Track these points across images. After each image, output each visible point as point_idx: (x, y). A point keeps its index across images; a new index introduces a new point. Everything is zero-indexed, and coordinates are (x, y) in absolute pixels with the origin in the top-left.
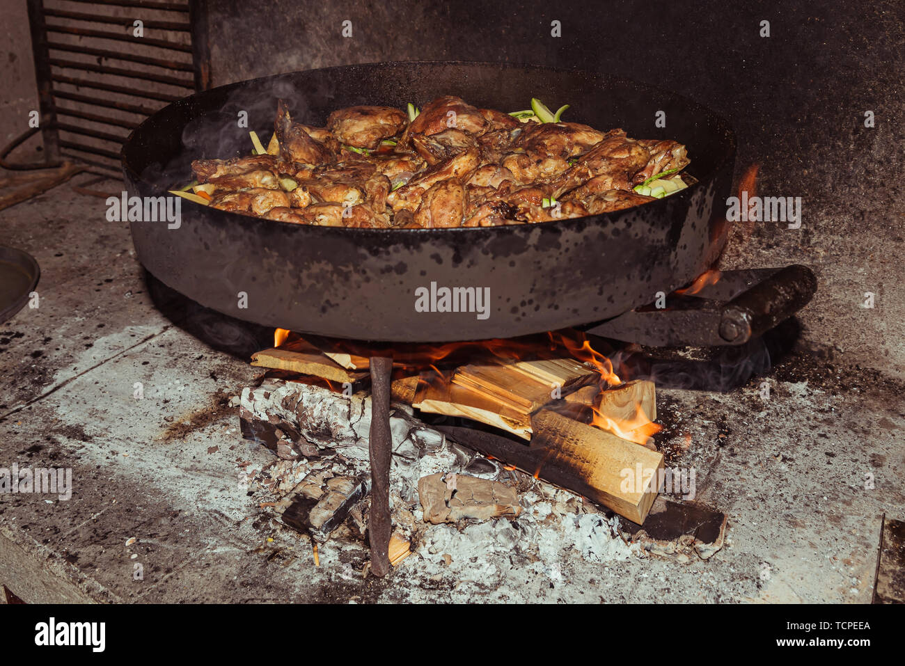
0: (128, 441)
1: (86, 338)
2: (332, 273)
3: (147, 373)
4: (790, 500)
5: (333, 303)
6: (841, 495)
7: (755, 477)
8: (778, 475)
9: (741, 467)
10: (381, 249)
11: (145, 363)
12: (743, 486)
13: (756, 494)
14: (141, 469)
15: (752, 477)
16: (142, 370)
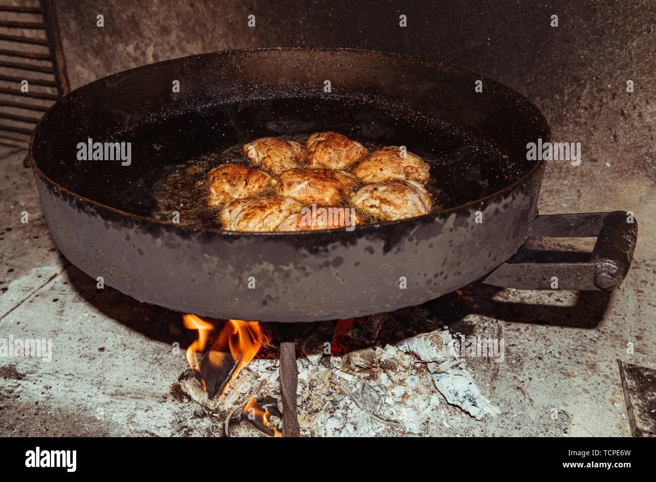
0: (57, 374)
1: (1, 283)
2: (273, 272)
3: (60, 309)
4: (557, 355)
5: (273, 297)
6: (587, 346)
7: (529, 340)
8: (542, 336)
9: (517, 334)
10: (321, 248)
11: (55, 300)
12: (524, 349)
13: (535, 355)
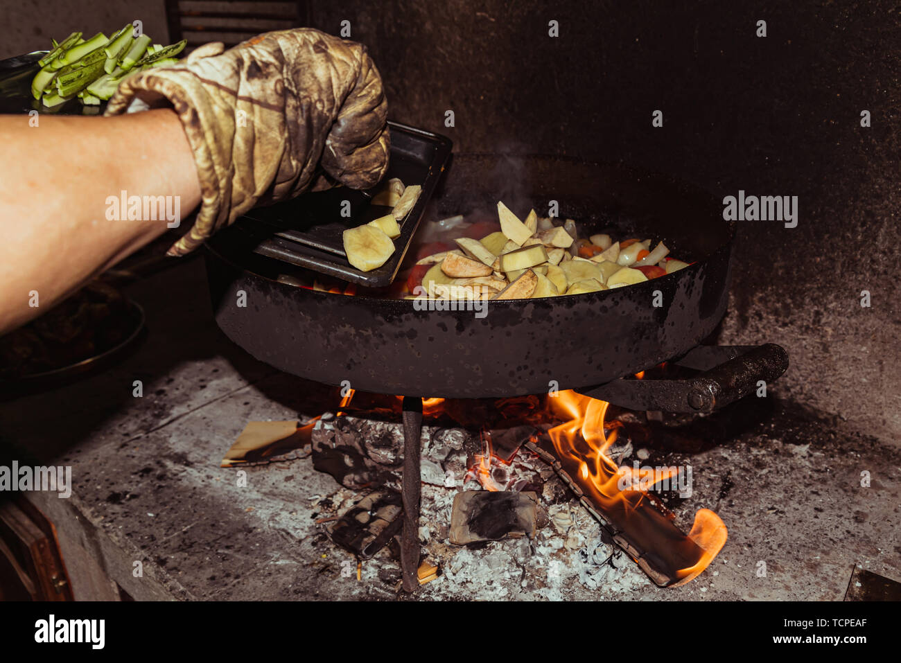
1: (202, 380)
2: (355, 336)
3: (247, 412)
4: (775, 547)
5: (356, 361)
6: (821, 545)
7: (747, 525)
8: (768, 525)
9: (737, 517)
10: (395, 317)
11: (246, 404)
12: (735, 533)
13: (745, 541)
14: (229, 491)
15: (744, 525)
16: (243, 409)
